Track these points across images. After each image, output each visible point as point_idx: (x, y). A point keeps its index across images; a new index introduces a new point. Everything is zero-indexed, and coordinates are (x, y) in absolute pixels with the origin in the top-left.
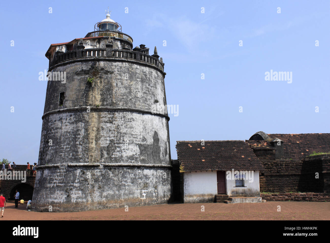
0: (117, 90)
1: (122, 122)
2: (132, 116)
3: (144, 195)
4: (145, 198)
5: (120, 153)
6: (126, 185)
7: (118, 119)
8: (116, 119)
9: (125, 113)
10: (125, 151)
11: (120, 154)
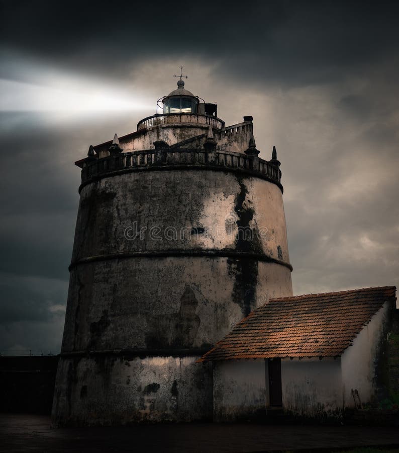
0: (118, 225)
1: (121, 278)
2: (138, 266)
3: (148, 405)
4: (148, 411)
5: (115, 331)
6: (117, 386)
7: (115, 275)
8: (113, 275)
9: (125, 261)
10: (121, 329)
11: (114, 333)
